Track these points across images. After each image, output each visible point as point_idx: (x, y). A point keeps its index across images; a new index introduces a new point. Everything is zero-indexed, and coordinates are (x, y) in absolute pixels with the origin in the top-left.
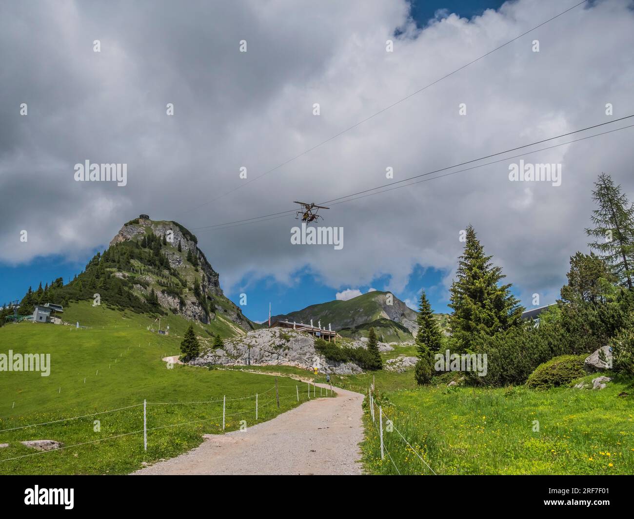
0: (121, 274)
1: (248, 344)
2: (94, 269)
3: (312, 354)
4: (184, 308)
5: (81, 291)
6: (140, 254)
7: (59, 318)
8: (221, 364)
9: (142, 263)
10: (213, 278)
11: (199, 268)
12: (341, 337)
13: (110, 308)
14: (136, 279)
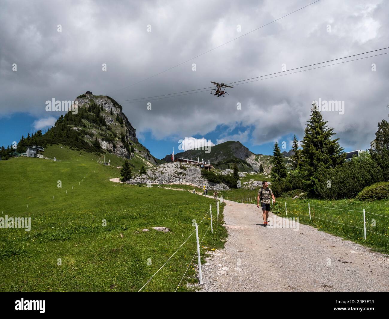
0: (77, 128)
1: (161, 171)
2: (60, 125)
3: (200, 178)
4: (115, 150)
5: (53, 138)
6: (88, 116)
7: (42, 154)
8: (145, 183)
9: (89, 122)
10: (132, 131)
11: (124, 125)
12: (214, 169)
13: (71, 149)
14: (86, 131)
